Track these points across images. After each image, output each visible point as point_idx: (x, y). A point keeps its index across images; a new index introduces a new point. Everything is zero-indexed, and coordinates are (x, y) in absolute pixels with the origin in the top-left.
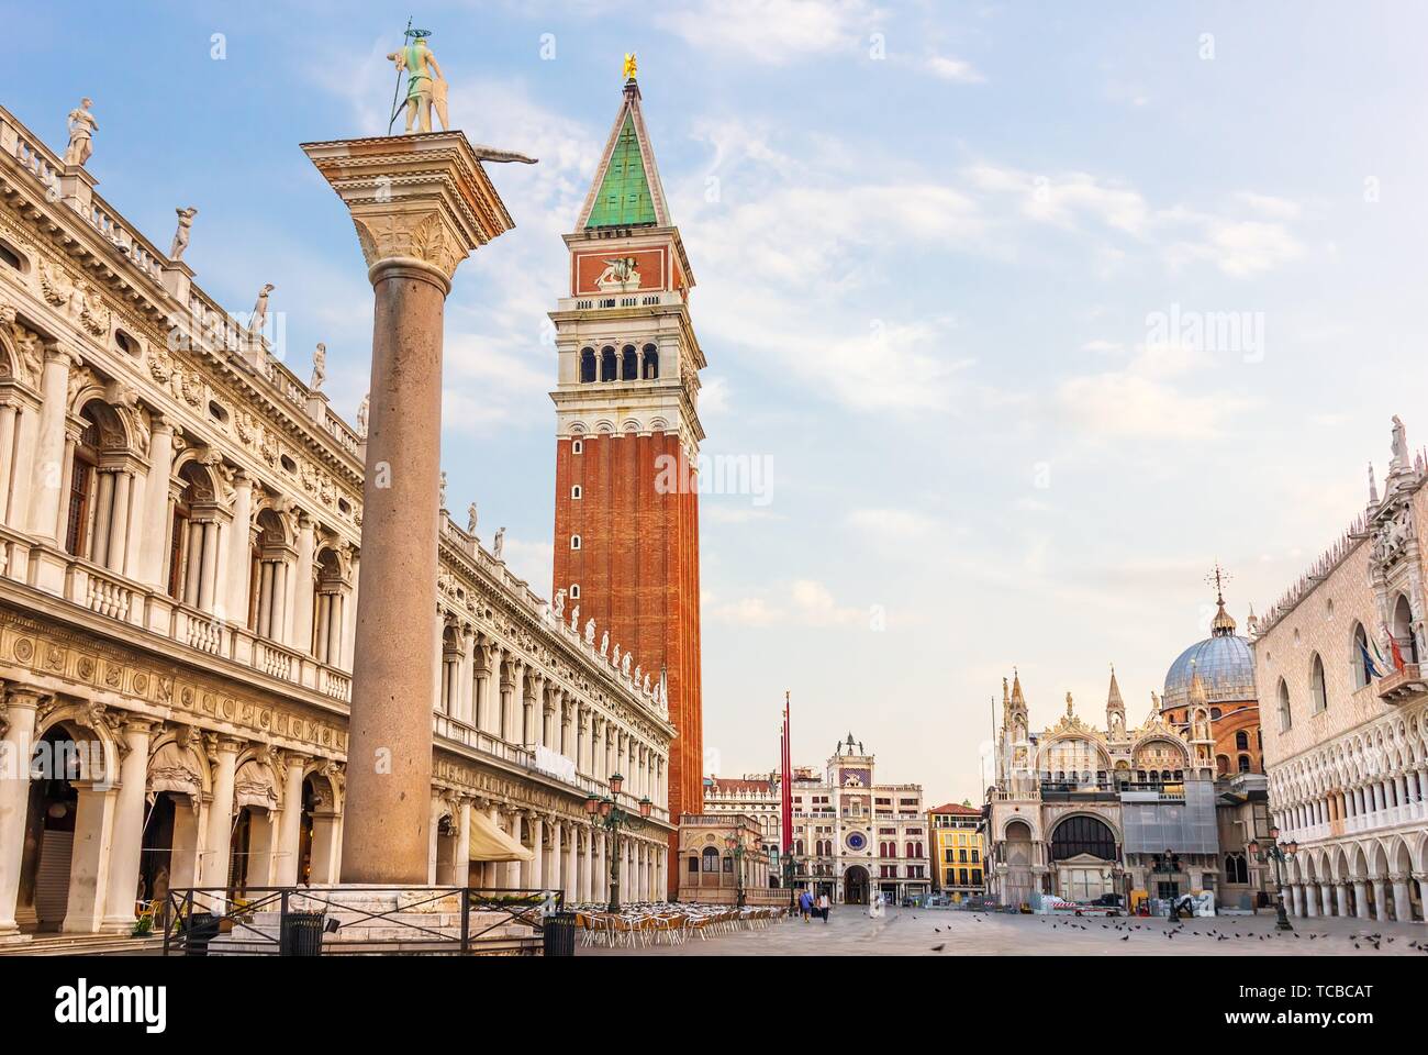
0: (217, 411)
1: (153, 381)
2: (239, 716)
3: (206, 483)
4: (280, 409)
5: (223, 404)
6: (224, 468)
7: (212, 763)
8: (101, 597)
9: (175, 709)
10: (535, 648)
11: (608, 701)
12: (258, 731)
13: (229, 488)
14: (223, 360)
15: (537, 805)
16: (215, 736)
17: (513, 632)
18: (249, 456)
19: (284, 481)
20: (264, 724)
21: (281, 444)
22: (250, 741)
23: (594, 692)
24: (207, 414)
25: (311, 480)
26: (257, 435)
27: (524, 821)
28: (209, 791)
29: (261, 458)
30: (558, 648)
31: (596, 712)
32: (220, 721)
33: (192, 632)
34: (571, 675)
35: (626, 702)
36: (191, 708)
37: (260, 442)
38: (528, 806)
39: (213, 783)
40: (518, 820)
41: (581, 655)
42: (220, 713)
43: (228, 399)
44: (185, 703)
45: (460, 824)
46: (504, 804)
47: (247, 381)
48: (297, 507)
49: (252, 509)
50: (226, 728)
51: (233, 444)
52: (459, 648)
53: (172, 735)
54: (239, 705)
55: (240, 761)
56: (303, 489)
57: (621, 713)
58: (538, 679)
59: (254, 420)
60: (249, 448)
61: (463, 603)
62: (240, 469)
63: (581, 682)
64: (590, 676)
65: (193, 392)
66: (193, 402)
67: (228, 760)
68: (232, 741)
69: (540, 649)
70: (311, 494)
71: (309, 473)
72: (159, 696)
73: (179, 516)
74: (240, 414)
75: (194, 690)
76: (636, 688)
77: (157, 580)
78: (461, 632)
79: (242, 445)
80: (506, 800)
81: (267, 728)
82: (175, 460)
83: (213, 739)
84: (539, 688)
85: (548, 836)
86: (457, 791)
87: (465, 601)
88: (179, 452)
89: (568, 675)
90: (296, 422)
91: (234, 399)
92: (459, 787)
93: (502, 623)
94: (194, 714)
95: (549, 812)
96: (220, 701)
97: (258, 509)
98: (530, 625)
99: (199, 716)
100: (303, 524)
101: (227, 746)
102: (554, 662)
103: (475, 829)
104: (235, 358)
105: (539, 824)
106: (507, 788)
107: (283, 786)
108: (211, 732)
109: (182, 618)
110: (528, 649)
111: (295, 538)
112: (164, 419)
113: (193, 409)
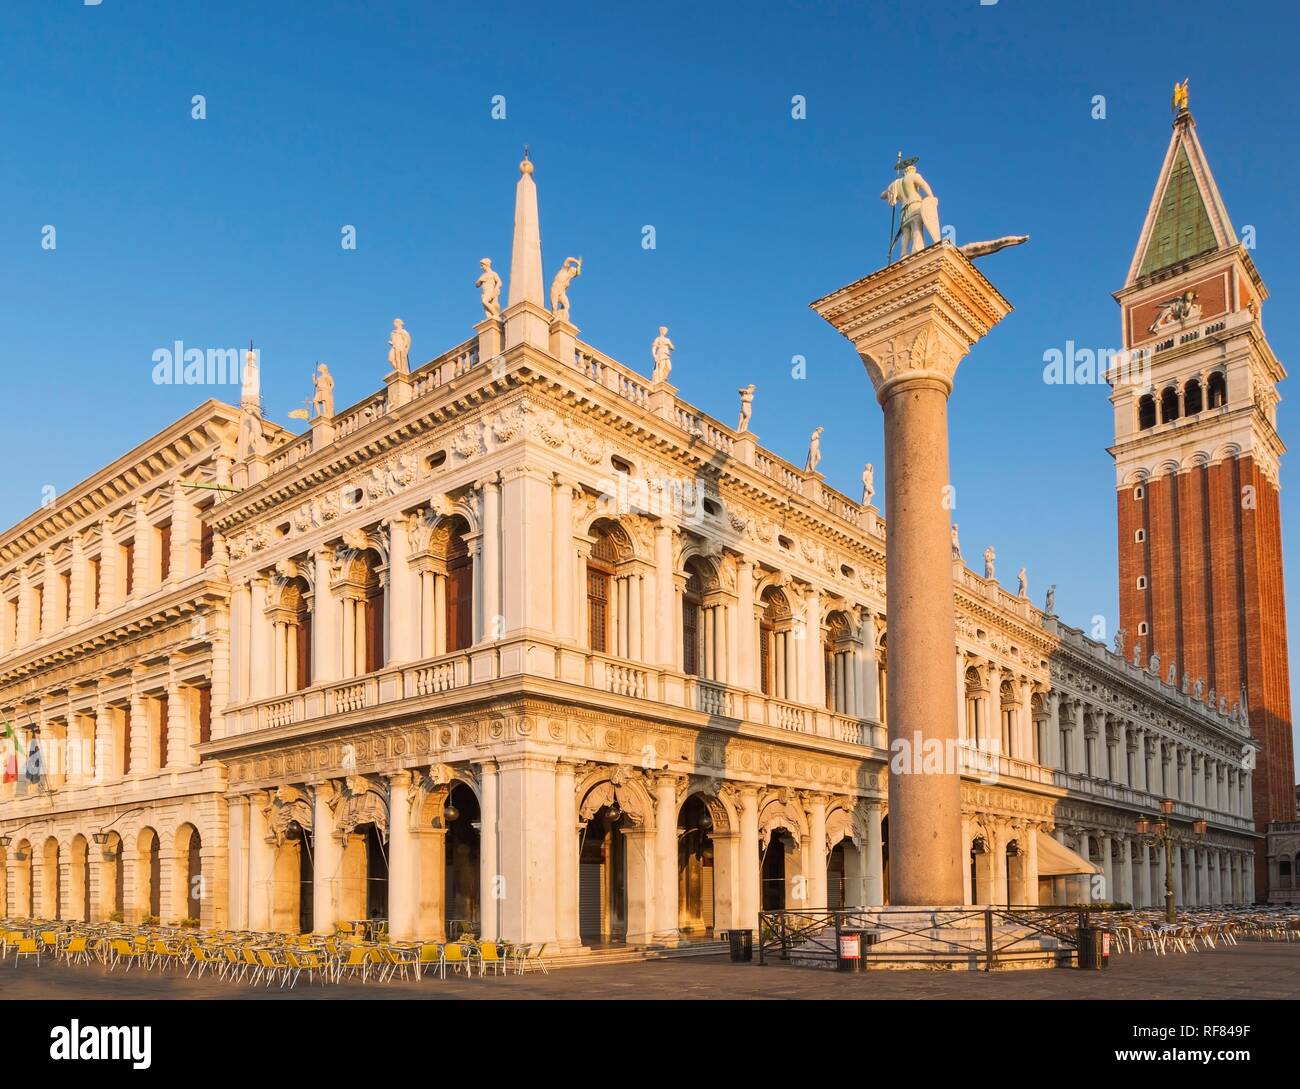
0: (785, 542)
1: (733, 531)
2: (824, 777)
3: (783, 600)
4: (835, 528)
5: (789, 536)
6: (795, 586)
7: (807, 813)
8: (711, 701)
9: (773, 776)
10: (1094, 687)
11: (1178, 726)
12: (841, 786)
13: (801, 601)
14: (785, 501)
15: (1105, 825)
16: (807, 792)
17: (1070, 676)
18: (815, 572)
19: (845, 586)
20: (845, 780)
21: (840, 557)
22: (835, 794)
23: (1162, 720)
24: (777, 546)
25: (868, 580)
26: (819, 553)
27: (1092, 840)
28: (807, 834)
29: (824, 572)
30: (1119, 684)
31: (1165, 737)
32: (810, 781)
33: (781, 717)
34: (1135, 707)
35: (1199, 724)
36: (786, 774)
37: (821, 559)
38: (1096, 826)
39: (809, 828)
40: (1085, 840)
41: (1144, 687)
42: (809, 775)
43: (793, 531)
44: (781, 771)
45: (1028, 846)
46: (1071, 826)
47: (806, 512)
48: (857, 605)
49: (821, 613)
50: (815, 786)
51: (801, 566)
52: (1017, 698)
53: (775, 795)
54: (823, 768)
55: (829, 810)
56: (862, 589)
57: (1193, 735)
58: (1099, 714)
59: (815, 542)
60: (814, 565)
61: (1017, 659)
62: (808, 584)
63: (1146, 711)
64: (1155, 705)
65: (765, 532)
66: (766, 540)
67: (819, 809)
68: (820, 796)
69: (1100, 688)
70: (868, 592)
71: (866, 575)
72: (761, 769)
73: (765, 629)
74: (804, 540)
75: (786, 760)
76: (1209, 710)
77: (753, 682)
78: (1018, 683)
79: (808, 565)
80: (1072, 823)
81: (848, 783)
82: (757, 588)
83: (806, 795)
84: (1102, 722)
85: (1118, 850)
86: (1022, 819)
87: (1019, 658)
88: (760, 580)
89: (1131, 707)
90: (850, 536)
91: (798, 529)
92: (1025, 816)
93: (1058, 671)
94: (789, 778)
95: (1118, 830)
96: (808, 766)
97: (825, 614)
98: (1088, 668)
99: (794, 779)
100: (864, 618)
101: (817, 799)
102: (1115, 697)
103: (1042, 851)
104: (794, 497)
105: (1108, 842)
106: (1072, 812)
107: (866, 826)
108: (803, 790)
109: (772, 707)
110: (1087, 690)
111: (859, 630)
112: (744, 558)
113: (767, 546)
